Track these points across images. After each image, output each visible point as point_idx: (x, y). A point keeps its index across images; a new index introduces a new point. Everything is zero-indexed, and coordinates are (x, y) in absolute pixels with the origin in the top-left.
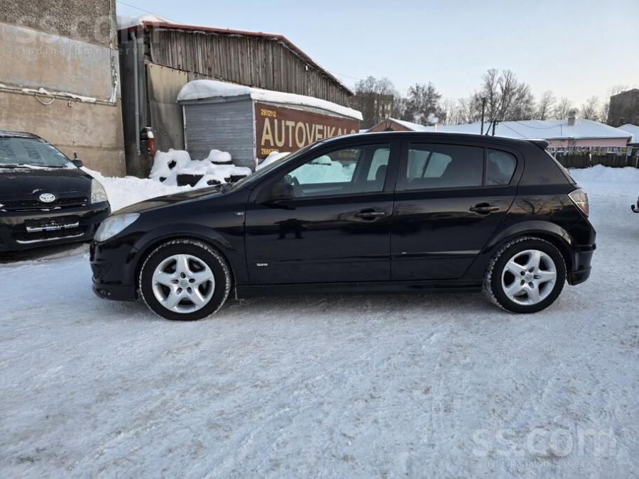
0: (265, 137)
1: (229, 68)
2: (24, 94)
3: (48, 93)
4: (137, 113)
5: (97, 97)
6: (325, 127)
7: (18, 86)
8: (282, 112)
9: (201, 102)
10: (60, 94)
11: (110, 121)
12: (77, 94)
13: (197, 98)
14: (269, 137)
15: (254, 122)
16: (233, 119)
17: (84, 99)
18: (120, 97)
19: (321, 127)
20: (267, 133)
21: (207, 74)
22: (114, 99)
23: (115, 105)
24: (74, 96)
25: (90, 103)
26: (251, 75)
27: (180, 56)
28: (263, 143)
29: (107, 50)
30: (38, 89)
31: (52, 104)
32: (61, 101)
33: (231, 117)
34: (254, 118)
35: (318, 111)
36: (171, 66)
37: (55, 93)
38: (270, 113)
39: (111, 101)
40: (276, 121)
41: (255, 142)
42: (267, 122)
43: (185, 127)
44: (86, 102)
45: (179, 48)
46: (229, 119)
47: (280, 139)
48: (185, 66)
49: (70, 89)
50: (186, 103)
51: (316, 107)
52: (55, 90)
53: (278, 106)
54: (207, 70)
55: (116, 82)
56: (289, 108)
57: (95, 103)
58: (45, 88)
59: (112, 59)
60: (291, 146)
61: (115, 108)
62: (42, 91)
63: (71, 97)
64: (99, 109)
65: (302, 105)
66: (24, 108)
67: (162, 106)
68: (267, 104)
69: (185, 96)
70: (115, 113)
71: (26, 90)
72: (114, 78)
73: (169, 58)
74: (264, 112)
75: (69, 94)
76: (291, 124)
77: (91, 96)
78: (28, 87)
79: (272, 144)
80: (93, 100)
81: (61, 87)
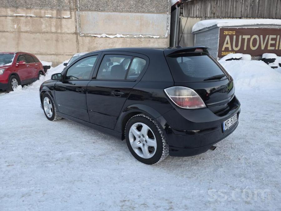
0: (225, 46)
1: (226, 11)
2: (135, 38)
3: (142, 36)
4: (175, 40)
5: (160, 35)
6: (278, 36)
7: (133, 35)
8: (240, 31)
9: (200, 32)
10: (146, 36)
11: (165, 44)
12: (153, 35)
13: (198, 30)
14: (229, 46)
15: (219, 39)
16: (211, 38)
17: (155, 37)
18: (170, 34)
19: (274, 36)
20: (227, 43)
21: (212, 16)
22: (166, 35)
23: (167, 38)
24: (151, 36)
25: (157, 38)
26: (241, 11)
27: (198, 11)
28: (223, 49)
29: (166, 15)
30: (139, 35)
31: (143, 40)
32: (147, 39)
33: (210, 38)
34: (219, 37)
35: (273, 27)
36: (192, 16)
37: (145, 36)
38: (230, 33)
39: (165, 36)
40: (235, 37)
41: (218, 49)
42: (228, 38)
43: (195, 44)
44: (156, 38)
45: (198, 7)
46: (209, 38)
47: (237, 46)
48: (200, 15)
49: (150, 34)
50: (196, 33)
51: (271, 25)
52: (145, 35)
53: (238, 28)
54: (213, 14)
55: (168, 28)
56: (246, 28)
57: (159, 38)
58: (141, 35)
59: (168, 19)
60: (245, 49)
61: (167, 39)
62: (140, 36)
63: (150, 37)
64: (160, 40)
65: (258, 25)
66: (134, 43)
67: (185, 36)
68: (229, 28)
69: (194, 29)
70: (167, 41)
71: (135, 36)
72: (168, 26)
73: (192, 13)
74: (226, 33)
75: (149, 36)
76: (246, 37)
77: (158, 36)
78: (136, 35)
79: (230, 49)
80: (158, 37)
81: (147, 34)
